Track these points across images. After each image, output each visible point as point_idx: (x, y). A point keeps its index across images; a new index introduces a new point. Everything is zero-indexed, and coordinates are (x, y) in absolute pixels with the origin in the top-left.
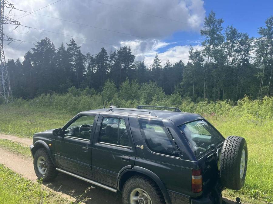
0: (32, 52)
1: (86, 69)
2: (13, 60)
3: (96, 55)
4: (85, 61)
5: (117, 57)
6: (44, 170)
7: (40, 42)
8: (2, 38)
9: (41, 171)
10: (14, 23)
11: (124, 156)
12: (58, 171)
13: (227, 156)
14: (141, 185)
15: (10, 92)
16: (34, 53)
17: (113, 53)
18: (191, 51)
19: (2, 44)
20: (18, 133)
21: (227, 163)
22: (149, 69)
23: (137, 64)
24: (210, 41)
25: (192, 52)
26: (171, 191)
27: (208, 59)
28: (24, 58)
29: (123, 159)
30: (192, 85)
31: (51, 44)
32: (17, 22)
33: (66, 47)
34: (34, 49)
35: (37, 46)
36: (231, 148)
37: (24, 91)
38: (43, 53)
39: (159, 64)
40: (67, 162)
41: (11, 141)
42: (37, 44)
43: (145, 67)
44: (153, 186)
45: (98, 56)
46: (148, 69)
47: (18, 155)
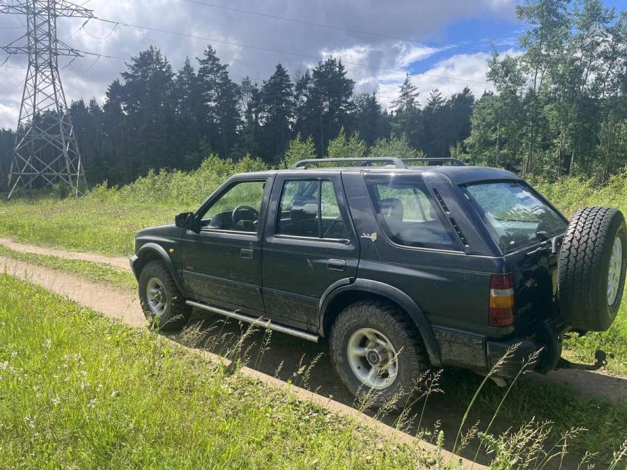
0: (123, 82)
1: (243, 119)
2: (82, 102)
3: (264, 83)
4: (240, 98)
5: (313, 85)
6: (162, 308)
7: (139, 56)
8: (56, 49)
9: (155, 309)
10: (79, 15)
11: (332, 261)
12: (191, 307)
13: (577, 249)
14: (373, 320)
15: (80, 172)
16: (127, 84)
17: (303, 77)
18: (492, 58)
19: (56, 64)
20: (103, 249)
21: (576, 263)
22: (389, 112)
23: (360, 102)
24: (539, 32)
25: (495, 62)
26: (441, 327)
27: (534, 78)
28: (106, 96)
29: (331, 265)
30: (493, 144)
31: (163, 60)
32: (86, 10)
33: (196, 67)
34: (126, 75)
35: (133, 68)
36: (586, 231)
37: (109, 172)
38: (146, 82)
39: (413, 99)
40: (209, 286)
41: (89, 262)
42: (133, 63)
43: (379, 107)
44: (400, 321)
45: (269, 86)
46: (386, 113)
47: (106, 286)
